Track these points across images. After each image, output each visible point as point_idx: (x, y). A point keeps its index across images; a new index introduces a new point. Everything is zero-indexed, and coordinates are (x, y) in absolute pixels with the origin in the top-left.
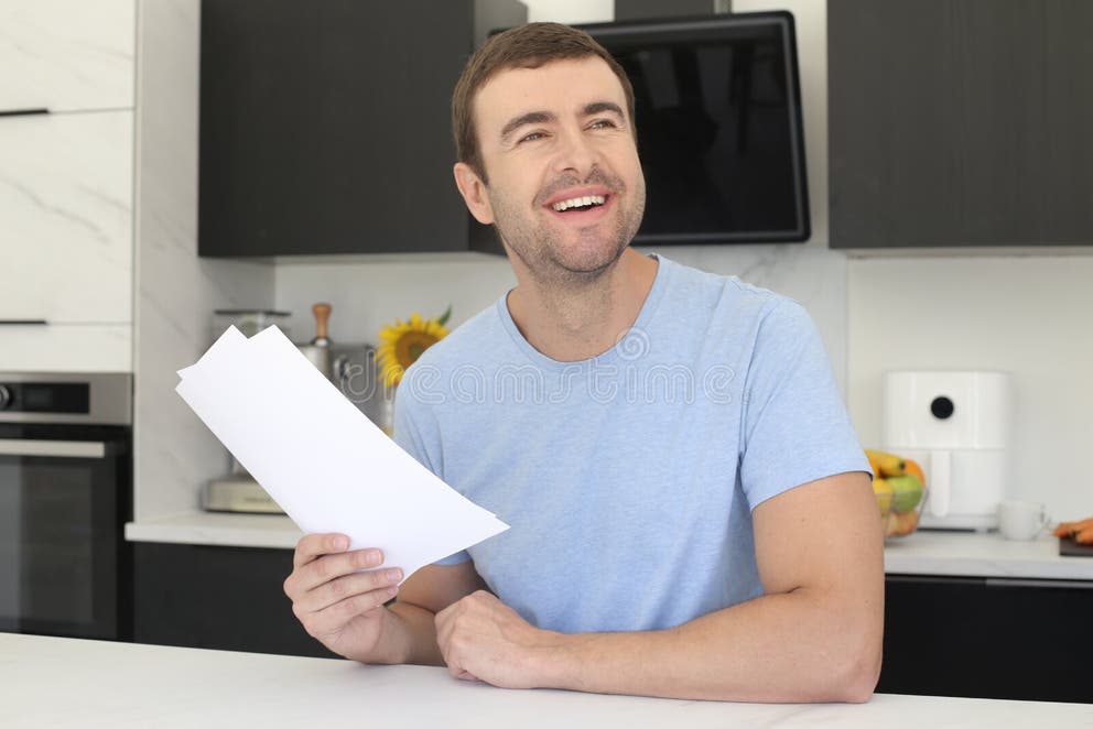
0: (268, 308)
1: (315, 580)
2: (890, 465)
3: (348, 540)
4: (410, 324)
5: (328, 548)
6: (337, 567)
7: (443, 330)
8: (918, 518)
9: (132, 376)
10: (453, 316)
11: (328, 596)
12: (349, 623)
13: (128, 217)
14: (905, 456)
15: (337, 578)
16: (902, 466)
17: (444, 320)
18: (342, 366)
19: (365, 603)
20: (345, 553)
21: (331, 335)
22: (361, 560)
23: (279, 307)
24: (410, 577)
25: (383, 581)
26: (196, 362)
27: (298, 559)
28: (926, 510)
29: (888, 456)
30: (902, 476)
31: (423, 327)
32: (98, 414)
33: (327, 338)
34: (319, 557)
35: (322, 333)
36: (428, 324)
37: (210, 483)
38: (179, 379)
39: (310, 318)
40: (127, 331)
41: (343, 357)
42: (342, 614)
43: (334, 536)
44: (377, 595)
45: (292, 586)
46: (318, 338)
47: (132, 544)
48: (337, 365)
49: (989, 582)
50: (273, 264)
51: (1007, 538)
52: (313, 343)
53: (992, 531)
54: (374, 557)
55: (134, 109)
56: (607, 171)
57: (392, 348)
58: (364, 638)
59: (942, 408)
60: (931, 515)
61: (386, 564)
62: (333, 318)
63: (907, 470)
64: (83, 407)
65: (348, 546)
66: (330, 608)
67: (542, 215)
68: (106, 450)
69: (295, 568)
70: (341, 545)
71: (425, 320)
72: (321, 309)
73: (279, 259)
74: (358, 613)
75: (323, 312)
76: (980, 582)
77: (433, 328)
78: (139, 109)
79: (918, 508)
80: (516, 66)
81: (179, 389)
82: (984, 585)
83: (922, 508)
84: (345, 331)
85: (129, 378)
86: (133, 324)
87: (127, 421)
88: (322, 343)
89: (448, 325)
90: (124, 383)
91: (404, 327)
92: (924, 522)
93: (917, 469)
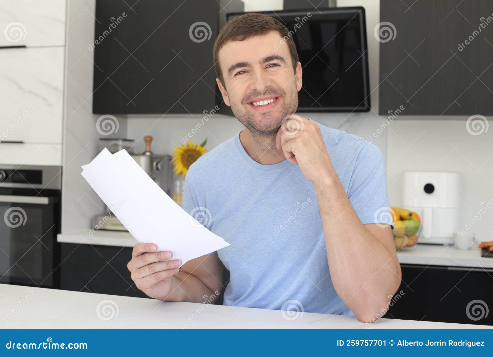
0: (124, 137)
1: (141, 264)
2: (405, 214)
3: (157, 246)
4: (188, 146)
5: (147, 250)
6: (151, 258)
7: (203, 149)
8: (417, 238)
9: (62, 168)
10: (208, 142)
11: (147, 271)
12: (156, 284)
13: (61, 96)
14: (412, 210)
15: (151, 264)
16: (411, 215)
17: (203, 145)
18: (157, 165)
19: (164, 275)
20: (155, 252)
21: (152, 150)
22: (162, 257)
23: (129, 137)
24: (184, 264)
25: (172, 266)
26: (90, 163)
27: (134, 253)
28: (421, 235)
29: (404, 210)
30: (410, 219)
31: (194, 148)
32: (46, 185)
33: (150, 152)
34: (143, 254)
35: (148, 149)
36: (196, 146)
37: (96, 217)
38: (82, 170)
39: (143, 142)
40: (60, 147)
41: (158, 160)
42: (152, 280)
43: (150, 245)
44: (169, 272)
45: (131, 266)
46: (146, 152)
47: (61, 244)
48: (155, 164)
49: (449, 268)
50: (126, 118)
51: (458, 249)
52: (144, 154)
53: (451, 245)
54: (168, 255)
55: (65, 46)
56: (275, 87)
57: (180, 157)
58: (164, 290)
59: (429, 189)
60: (423, 237)
61: (174, 258)
62: (153, 143)
63: (413, 217)
64: (39, 181)
65: (156, 250)
66: (148, 278)
67: (246, 107)
68: (49, 201)
69: (133, 258)
70: (153, 249)
71: (195, 145)
72: (148, 139)
73: (129, 116)
74: (161, 279)
75: (149, 140)
76: (445, 268)
77: (199, 148)
78: (67, 47)
79: (417, 234)
80: (233, 40)
81: (83, 174)
82: (447, 270)
83: (419, 234)
84: (159, 149)
85: (60, 169)
86: (62, 144)
87: (59, 188)
88: (148, 154)
89: (206, 147)
90: (58, 170)
91: (185, 147)
92: (420, 241)
93: (417, 216)
